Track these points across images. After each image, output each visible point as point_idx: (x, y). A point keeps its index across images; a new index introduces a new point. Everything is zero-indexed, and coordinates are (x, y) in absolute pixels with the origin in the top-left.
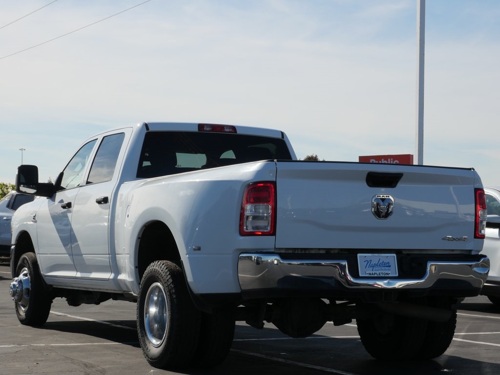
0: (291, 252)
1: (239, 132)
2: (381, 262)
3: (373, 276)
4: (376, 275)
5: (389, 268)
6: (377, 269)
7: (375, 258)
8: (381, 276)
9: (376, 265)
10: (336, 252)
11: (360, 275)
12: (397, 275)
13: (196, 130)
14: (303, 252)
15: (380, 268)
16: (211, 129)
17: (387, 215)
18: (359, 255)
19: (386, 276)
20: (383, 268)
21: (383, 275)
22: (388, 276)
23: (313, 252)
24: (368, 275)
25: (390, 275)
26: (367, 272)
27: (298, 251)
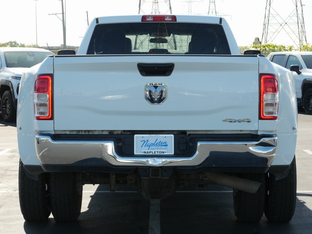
0: (76, 133)
1: (179, 20)
2: (158, 141)
3: (148, 154)
4: (151, 154)
5: (166, 147)
6: (154, 148)
7: (152, 138)
8: (157, 154)
9: (153, 144)
10: (119, 133)
11: (135, 153)
12: (173, 153)
13: (139, 20)
14: (87, 133)
15: (156, 147)
16: (152, 19)
17: (161, 100)
18: (136, 136)
19: (161, 154)
20: (159, 147)
21: (159, 154)
22: (163, 154)
23: (96, 133)
24: (143, 154)
25: (165, 154)
26: (142, 151)
27: (82, 132)
